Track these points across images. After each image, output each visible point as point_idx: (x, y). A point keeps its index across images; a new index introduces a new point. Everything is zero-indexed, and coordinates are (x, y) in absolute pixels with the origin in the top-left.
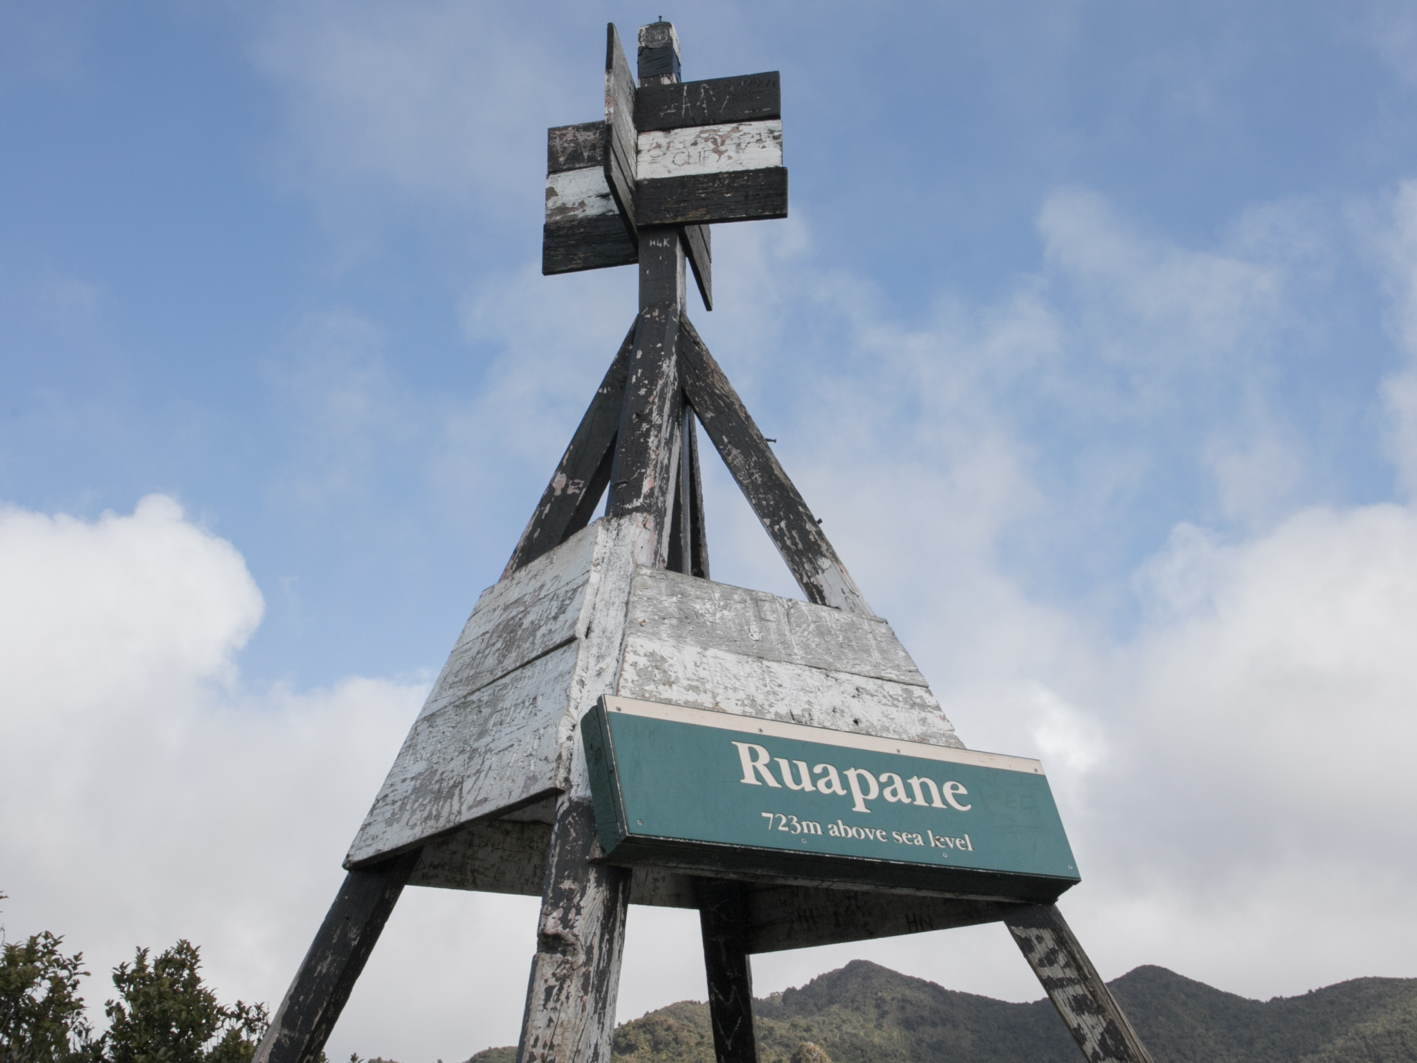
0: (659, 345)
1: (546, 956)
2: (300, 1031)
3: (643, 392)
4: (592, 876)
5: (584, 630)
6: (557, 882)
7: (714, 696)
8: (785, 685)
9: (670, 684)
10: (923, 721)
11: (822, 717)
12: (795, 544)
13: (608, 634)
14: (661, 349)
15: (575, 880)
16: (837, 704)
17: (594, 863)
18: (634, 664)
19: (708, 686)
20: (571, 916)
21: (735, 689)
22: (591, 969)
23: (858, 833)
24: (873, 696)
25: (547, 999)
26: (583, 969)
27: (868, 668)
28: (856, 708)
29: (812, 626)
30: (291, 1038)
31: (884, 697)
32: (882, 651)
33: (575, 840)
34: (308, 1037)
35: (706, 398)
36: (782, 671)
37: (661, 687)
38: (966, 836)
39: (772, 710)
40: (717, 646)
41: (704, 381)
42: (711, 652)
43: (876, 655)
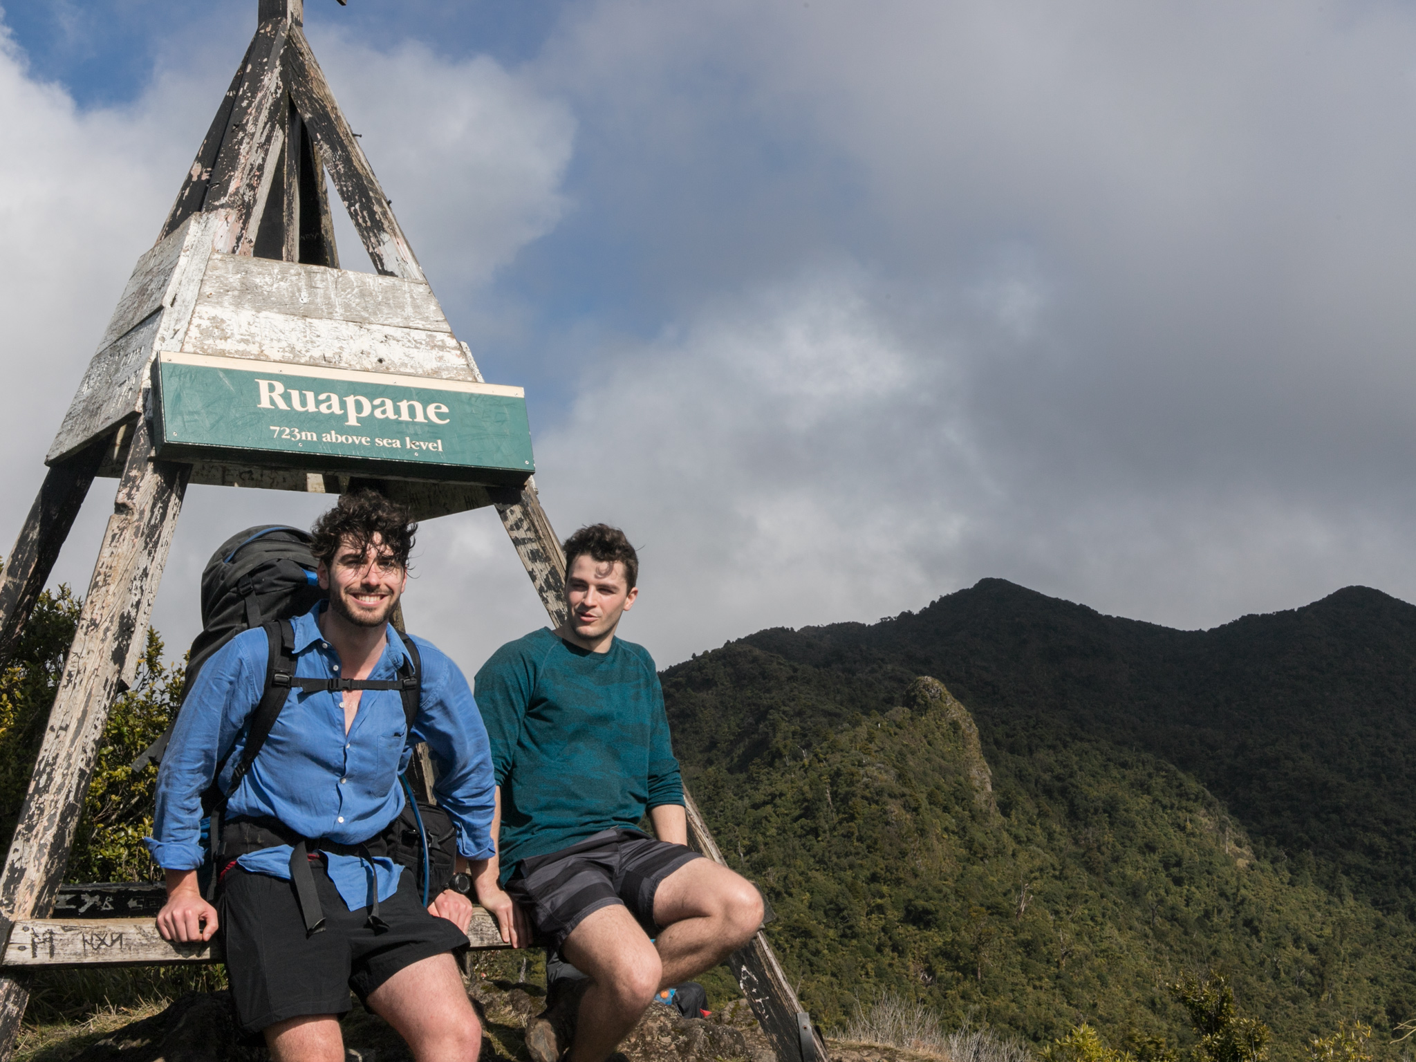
0: (265, 60)
1: (116, 516)
2: (20, 579)
3: (245, 104)
4: (150, 466)
5: (170, 300)
6: (128, 472)
7: (261, 346)
8: (322, 335)
9: (226, 338)
10: (441, 358)
11: (350, 358)
12: (365, 222)
13: (186, 303)
14: (266, 64)
15: (139, 470)
16: (366, 348)
17: (150, 459)
18: (199, 326)
19: (257, 339)
20: (133, 492)
21: (279, 340)
22: (142, 524)
23: (347, 439)
24: (398, 341)
25: (112, 541)
26: (136, 524)
27: (399, 320)
28: (382, 351)
29: (356, 290)
30: (14, 583)
31: (409, 341)
32: (416, 307)
33: (143, 445)
34: (25, 582)
35: (306, 101)
36: (322, 326)
37: (218, 341)
38: (439, 441)
39: (308, 354)
40: (270, 309)
41: (305, 87)
42: (263, 314)
43: (409, 310)
